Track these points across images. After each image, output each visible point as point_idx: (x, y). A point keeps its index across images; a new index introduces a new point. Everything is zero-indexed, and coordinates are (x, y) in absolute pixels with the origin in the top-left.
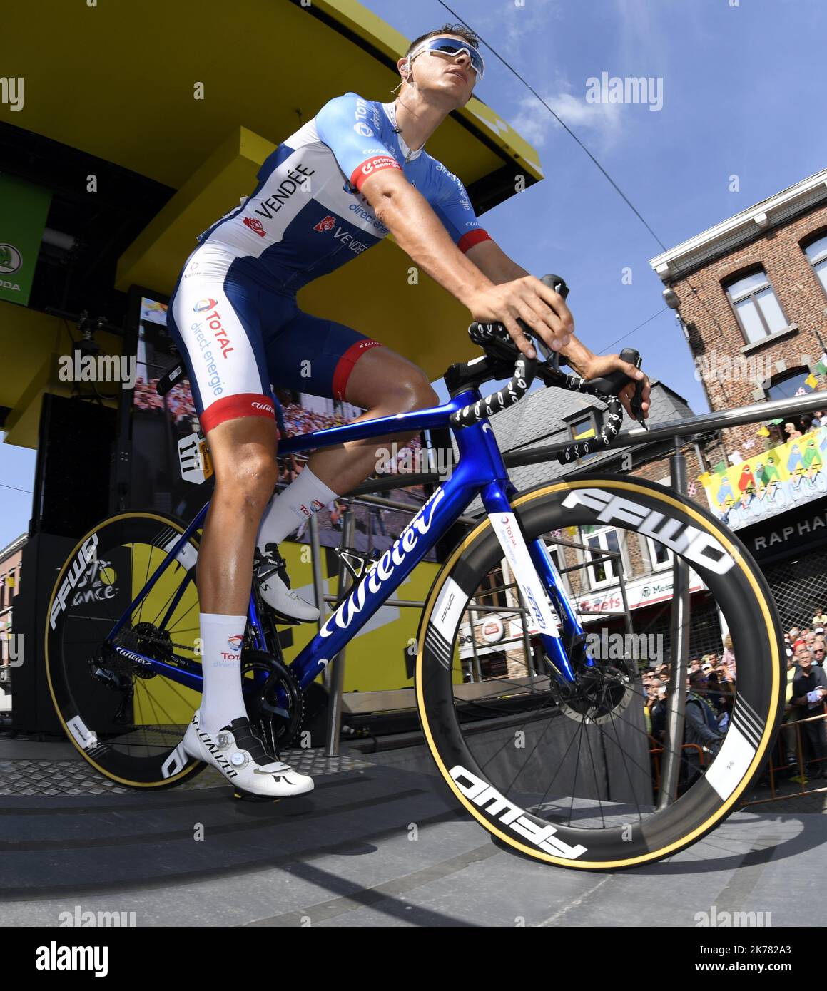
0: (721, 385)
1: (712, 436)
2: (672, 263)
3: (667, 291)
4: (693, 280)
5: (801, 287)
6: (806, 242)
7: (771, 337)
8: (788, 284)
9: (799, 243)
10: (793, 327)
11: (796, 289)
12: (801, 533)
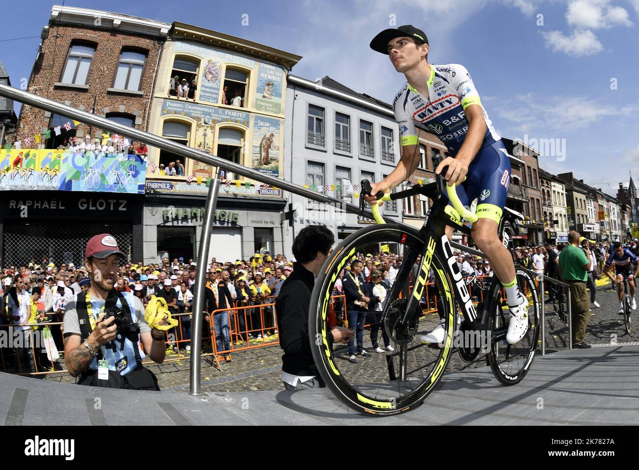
1: (14, 125)
2: (61, 14)
3: (47, 27)
4: (61, 30)
5: (106, 69)
6: (126, 49)
7: (73, 86)
8: (101, 63)
9: (123, 47)
10: (87, 87)
11: (102, 68)
12: (35, 207)
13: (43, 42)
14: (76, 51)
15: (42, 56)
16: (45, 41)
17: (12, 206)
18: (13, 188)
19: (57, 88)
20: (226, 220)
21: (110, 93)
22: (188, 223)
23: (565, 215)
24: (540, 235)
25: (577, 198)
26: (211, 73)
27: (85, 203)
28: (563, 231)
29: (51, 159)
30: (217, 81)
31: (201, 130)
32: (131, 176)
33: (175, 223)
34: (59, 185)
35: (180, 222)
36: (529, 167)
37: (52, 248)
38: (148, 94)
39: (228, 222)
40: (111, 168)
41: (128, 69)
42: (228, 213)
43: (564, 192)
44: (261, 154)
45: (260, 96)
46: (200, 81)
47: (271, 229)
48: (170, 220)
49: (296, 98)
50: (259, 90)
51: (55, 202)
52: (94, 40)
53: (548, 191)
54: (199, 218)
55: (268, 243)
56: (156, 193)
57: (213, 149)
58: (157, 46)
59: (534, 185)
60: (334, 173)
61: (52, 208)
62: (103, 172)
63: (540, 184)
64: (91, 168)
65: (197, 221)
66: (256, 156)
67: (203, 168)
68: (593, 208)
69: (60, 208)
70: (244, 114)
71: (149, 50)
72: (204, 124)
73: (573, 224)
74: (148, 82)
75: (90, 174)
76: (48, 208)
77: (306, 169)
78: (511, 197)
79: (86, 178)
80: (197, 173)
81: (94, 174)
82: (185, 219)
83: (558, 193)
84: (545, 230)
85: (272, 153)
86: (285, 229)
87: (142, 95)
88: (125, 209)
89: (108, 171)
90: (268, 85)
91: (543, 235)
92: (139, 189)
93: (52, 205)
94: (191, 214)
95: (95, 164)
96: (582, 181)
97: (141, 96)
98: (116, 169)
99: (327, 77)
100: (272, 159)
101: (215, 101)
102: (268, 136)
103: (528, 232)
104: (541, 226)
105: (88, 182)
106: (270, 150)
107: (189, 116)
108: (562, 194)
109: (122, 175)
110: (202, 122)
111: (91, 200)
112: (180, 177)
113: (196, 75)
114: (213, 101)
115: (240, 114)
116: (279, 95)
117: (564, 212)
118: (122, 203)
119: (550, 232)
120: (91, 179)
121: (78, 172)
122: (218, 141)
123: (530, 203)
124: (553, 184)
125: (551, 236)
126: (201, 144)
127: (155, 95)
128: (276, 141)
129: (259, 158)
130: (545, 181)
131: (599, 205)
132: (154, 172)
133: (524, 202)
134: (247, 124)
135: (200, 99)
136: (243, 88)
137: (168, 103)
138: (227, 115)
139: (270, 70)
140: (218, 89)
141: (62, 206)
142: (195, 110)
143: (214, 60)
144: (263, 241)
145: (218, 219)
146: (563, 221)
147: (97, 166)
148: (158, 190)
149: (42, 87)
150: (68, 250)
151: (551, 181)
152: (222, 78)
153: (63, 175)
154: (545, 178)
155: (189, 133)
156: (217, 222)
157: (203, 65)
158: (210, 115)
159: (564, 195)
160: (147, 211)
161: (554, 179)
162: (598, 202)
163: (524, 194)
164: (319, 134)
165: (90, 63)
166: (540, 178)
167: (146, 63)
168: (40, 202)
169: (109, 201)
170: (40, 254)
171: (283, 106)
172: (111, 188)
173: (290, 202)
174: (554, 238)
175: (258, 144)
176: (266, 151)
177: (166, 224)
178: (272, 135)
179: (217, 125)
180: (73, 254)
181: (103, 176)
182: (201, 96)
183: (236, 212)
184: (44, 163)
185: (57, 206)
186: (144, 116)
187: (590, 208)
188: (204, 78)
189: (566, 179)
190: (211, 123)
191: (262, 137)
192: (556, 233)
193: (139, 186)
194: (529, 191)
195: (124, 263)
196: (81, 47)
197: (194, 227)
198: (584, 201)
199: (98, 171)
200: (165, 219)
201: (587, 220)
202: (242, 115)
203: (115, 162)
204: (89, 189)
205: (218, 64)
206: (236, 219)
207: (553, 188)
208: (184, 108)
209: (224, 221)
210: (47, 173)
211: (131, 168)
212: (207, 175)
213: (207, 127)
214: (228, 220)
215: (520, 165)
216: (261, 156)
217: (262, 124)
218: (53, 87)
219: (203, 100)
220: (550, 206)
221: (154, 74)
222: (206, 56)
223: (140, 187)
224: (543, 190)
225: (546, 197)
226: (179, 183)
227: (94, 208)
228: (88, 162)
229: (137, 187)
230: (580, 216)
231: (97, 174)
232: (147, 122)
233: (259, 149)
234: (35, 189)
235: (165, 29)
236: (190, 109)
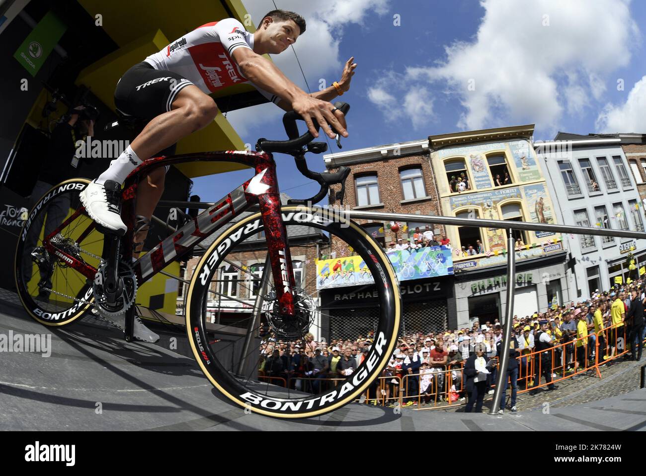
1: (326, 243)
2: (334, 160)
5: (393, 188)
6: (402, 169)
7: (370, 206)
8: (386, 185)
9: (399, 168)
10: (382, 204)
11: (389, 188)
12: (359, 298)
14: (361, 182)
17: (337, 298)
18: (337, 286)
20: (523, 282)
21: (403, 204)
22: (493, 290)
26: (477, 165)
30: (484, 170)
32: (440, 262)
33: (483, 293)
35: (486, 290)
38: (435, 197)
39: (525, 283)
40: (422, 259)
41: (410, 183)
42: (524, 275)
44: (538, 218)
45: (520, 169)
46: (471, 174)
47: (559, 280)
48: (478, 290)
49: (547, 160)
50: (518, 165)
52: (372, 170)
54: (501, 285)
55: (557, 292)
56: (463, 272)
58: (426, 158)
60: (595, 214)
61: (374, 296)
62: (416, 264)
64: (405, 262)
65: (499, 287)
67: (497, 243)
70: (515, 189)
71: (421, 164)
72: (488, 207)
74: (430, 187)
75: (405, 267)
77: (574, 218)
79: (402, 271)
80: (493, 248)
81: (408, 267)
82: (490, 287)
85: (547, 214)
86: (569, 278)
88: (439, 289)
89: (419, 262)
90: (523, 158)
92: (449, 271)
93: (374, 294)
94: (494, 282)
95: (407, 259)
97: (430, 200)
98: (427, 260)
100: (547, 219)
101: (490, 186)
102: (539, 201)
105: (404, 273)
106: (544, 212)
107: (473, 204)
109: (432, 263)
110: (486, 206)
111: (409, 287)
112: (480, 255)
114: (488, 186)
115: (512, 190)
116: (534, 163)
118: (436, 285)
120: (407, 270)
122: (503, 218)
127: (441, 196)
128: (547, 203)
129: (538, 221)
132: (458, 255)
134: (519, 196)
135: (478, 189)
136: (505, 168)
137: (454, 199)
138: (503, 194)
139: (518, 145)
140: (488, 176)
142: (477, 198)
143: (474, 154)
144: (554, 292)
147: (409, 260)
148: (465, 269)
152: (487, 166)
156: (516, 284)
157: (468, 160)
158: (490, 198)
160: (458, 287)
164: (574, 184)
165: (377, 187)
167: (423, 174)
168: (362, 294)
169: (425, 285)
170: (365, 331)
171: (540, 171)
172: (425, 274)
173: (569, 252)
175: (534, 210)
176: (541, 214)
177: (476, 295)
178: (541, 198)
179: (498, 204)
181: (416, 267)
183: (530, 272)
184: (362, 265)
188: (473, 171)
190: (492, 205)
191: (535, 203)
195: (440, 331)
196: (363, 177)
197: (499, 293)
199: (411, 264)
200: (474, 291)
202: (514, 190)
203: (424, 254)
204: (405, 278)
205: (479, 156)
206: (531, 278)
208: (468, 199)
209: (521, 283)
210: (366, 272)
211: (439, 256)
212: (501, 248)
213: (491, 208)
214: (525, 281)
216: (539, 219)
217: (530, 192)
219: (480, 188)
221: (434, 181)
222: (466, 152)
223: (450, 269)
226: (480, 259)
227: (412, 292)
228: (401, 258)
229: (447, 270)
231: (410, 266)
233: (535, 214)
234: (357, 285)
235: (425, 144)
236: (472, 199)
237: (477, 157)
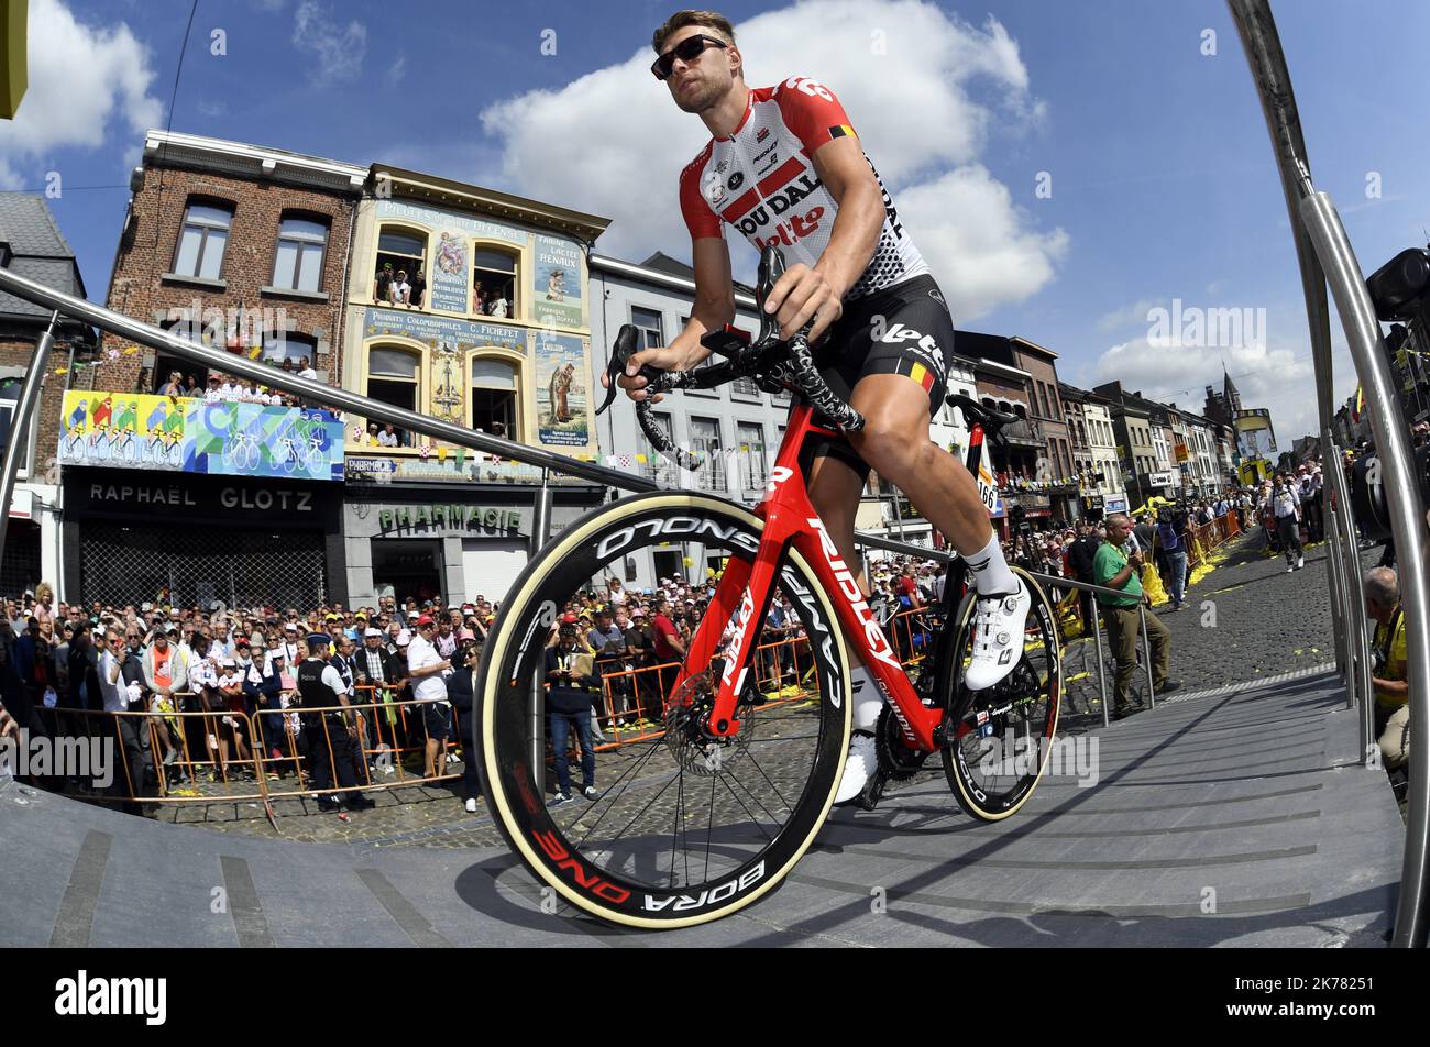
0: (125, 299)
1: (91, 347)
2: (164, 146)
3: (140, 169)
4: (168, 175)
5: (255, 251)
6: (290, 215)
7: (197, 280)
8: (245, 240)
9: (283, 210)
10: (223, 283)
11: (248, 250)
12: (139, 500)
13: (134, 197)
14: (197, 217)
15: (134, 221)
16: (140, 195)
17: (96, 495)
18: (97, 463)
19: (166, 283)
20: (498, 526)
21: (265, 295)
22: (427, 531)
23: (1114, 463)
24: (1073, 505)
25: (1132, 428)
26: (449, 258)
27: (234, 496)
28: (1114, 492)
29: (165, 413)
30: (461, 273)
31: (440, 364)
32: (317, 448)
33: (404, 534)
34: (183, 463)
35: (412, 530)
36: (1040, 383)
37: (174, 573)
38: (338, 297)
39: (502, 530)
40: (279, 433)
41: (295, 251)
42: (500, 514)
43: (1108, 420)
44: (553, 403)
46: (430, 272)
48: (394, 527)
49: (608, 295)
50: (539, 286)
51: (178, 492)
52: (228, 196)
53: (1080, 423)
54: (447, 524)
56: (365, 479)
57: (464, 397)
58: (347, 208)
59: (1052, 414)
60: (688, 429)
61: (171, 502)
62: (265, 441)
63: (1063, 411)
64: (242, 433)
65: (443, 528)
66: (545, 408)
68: (1163, 441)
69: (187, 502)
70: (516, 331)
71: (332, 217)
72: (444, 353)
73: (1131, 477)
74: (334, 274)
75: (241, 443)
76: (164, 501)
78: (1014, 442)
79: (234, 451)
80: (438, 442)
81: (248, 444)
82: (422, 525)
83: (1098, 423)
84: (1082, 495)
87: (326, 300)
88: (309, 508)
89: (274, 437)
90: (555, 275)
91: (1078, 504)
92: (333, 472)
93: (171, 497)
94: (433, 516)
95: (248, 423)
96: (1138, 394)
97: (324, 302)
98: (289, 436)
99: (658, 253)
100: (573, 412)
101: (461, 309)
102: (563, 368)
103: (1051, 502)
104: (1074, 489)
105: (237, 458)
106: (568, 395)
107: (415, 338)
108: (1106, 424)
109: (300, 446)
110: (441, 347)
111: (244, 491)
112: (404, 450)
113: (421, 261)
114: (456, 309)
115: (509, 330)
116: (577, 294)
117: (1112, 455)
118: (303, 498)
119: (1091, 498)
120: (244, 452)
121: (216, 440)
122: (472, 383)
123: (1049, 449)
124: (1086, 407)
125: (1093, 504)
126: (441, 388)
127: (351, 300)
129: (550, 410)
130: (1072, 405)
131: (1175, 434)
132: (358, 441)
133: (1040, 448)
134: (523, 349)
135: (433, 307)
136: (507, 283)
137: (376, 314)
138: (487, 334)
139: (556, 247)
140: (465, 287)
141: (189, 500)
142: (426, 326)
143: (452, 234)
145: (482, 524)
146: (1112, 474)
147: (251, 429)
148: (369, 474)
149: (138, 280)
150: (205, 579)
151: (1082, 404)
152: (471, 265)
153: (189, 443)
154: (1072, 398)
155: (417, 368)
156: (482, 530)
157: (433, 242)
158: (453, 335)
159: (1110, 424)
160: (350, 512)
161: (1088, 398)
162: (1171, 428)
163: (1036, 435)
165: (224, 240)
166: (1062, 400)
167: (329, 240)
168: (148, 490)
169: (279, 493)
170: (153, 584)
171: (585, 314)
172: (281, 468)
173: (613, 489)
174: (1100, 507)
175: (546, 385)
176: (561, 397)
177: (387, 535)
178: (570, 367)
179: (467, 352)
180: (215, 586)
181: (264, 447)
182: (434, 301)
183: (516, 509)
184: (153, 419)
185: (182, 500)
186: (333, 339)
187: (1159, 442)
188: (437, 267)
189: (1109, 394)
190: (456, 350)
191: (553, 371)
192: (1102, 497)
193: (333, 466)
194: (1046, 426)
195: (311, 605)
196: (206, 208)
197: (440, 541)
198: (1147, 430)
199: (254, 438)
200: (385, 526)
201: (1156, 465)
202: (513, 334)
203: (286, 423)
204: (238, 470)
205: (461, 241)
206: (516, 523)
207: (1088, 416)
208: (405, 323)
209: (494, 528)
210: (159, 440)
211: (316, 433)
212: (456, 445)
213: (450, 357)
214: (502, 526)
215: (1023, 382)
216: (553, 406)
217: (549, 347)
218: (160, 282)
219: (439, 308)
220: (1085, 449)
221: (346, 262)
222: (438, 226)
223: (336, 468)
224: (1070, 421)
225: (1078, 434)
226: (406, 460)
227: (252, 506)
228: (235, 420)
229: (330, 468)
230: (1143, 459)
231: (253, 444)
232: (340, 348)
233: (548, 394)
234: (139, 466)
235: (358, 178)
236: (416, 326)
237: (458, 241)
